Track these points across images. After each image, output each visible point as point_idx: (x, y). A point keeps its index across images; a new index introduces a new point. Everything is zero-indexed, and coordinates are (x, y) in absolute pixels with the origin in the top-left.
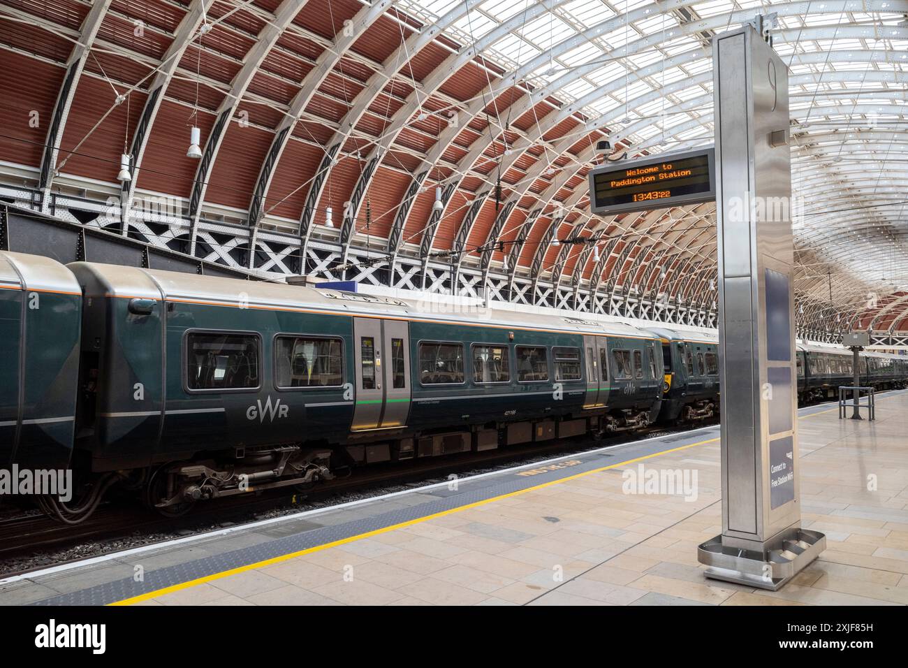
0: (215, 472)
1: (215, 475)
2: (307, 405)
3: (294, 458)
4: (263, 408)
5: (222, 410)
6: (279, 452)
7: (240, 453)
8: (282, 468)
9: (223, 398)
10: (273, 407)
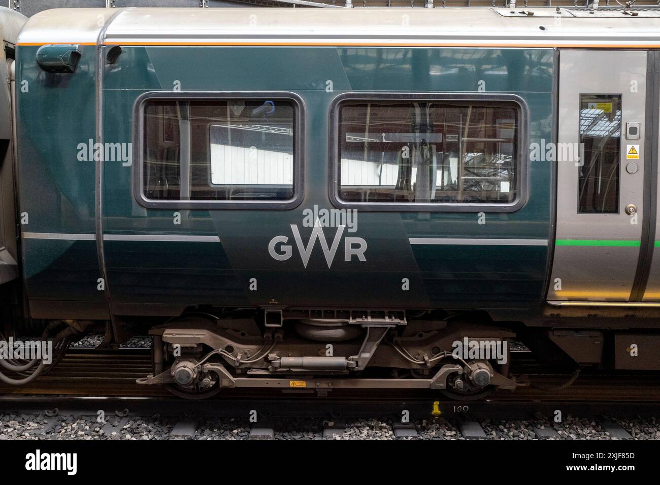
0: (230, 343)
1: (230, 349)
2: (413, 241)
3: (390, 338)
4: (305, 242)
5: (215, 239)
6: (358, 326)
7: (274, 317)
8: (367, 355)
9: (213, 217)
10: (330, 242)
